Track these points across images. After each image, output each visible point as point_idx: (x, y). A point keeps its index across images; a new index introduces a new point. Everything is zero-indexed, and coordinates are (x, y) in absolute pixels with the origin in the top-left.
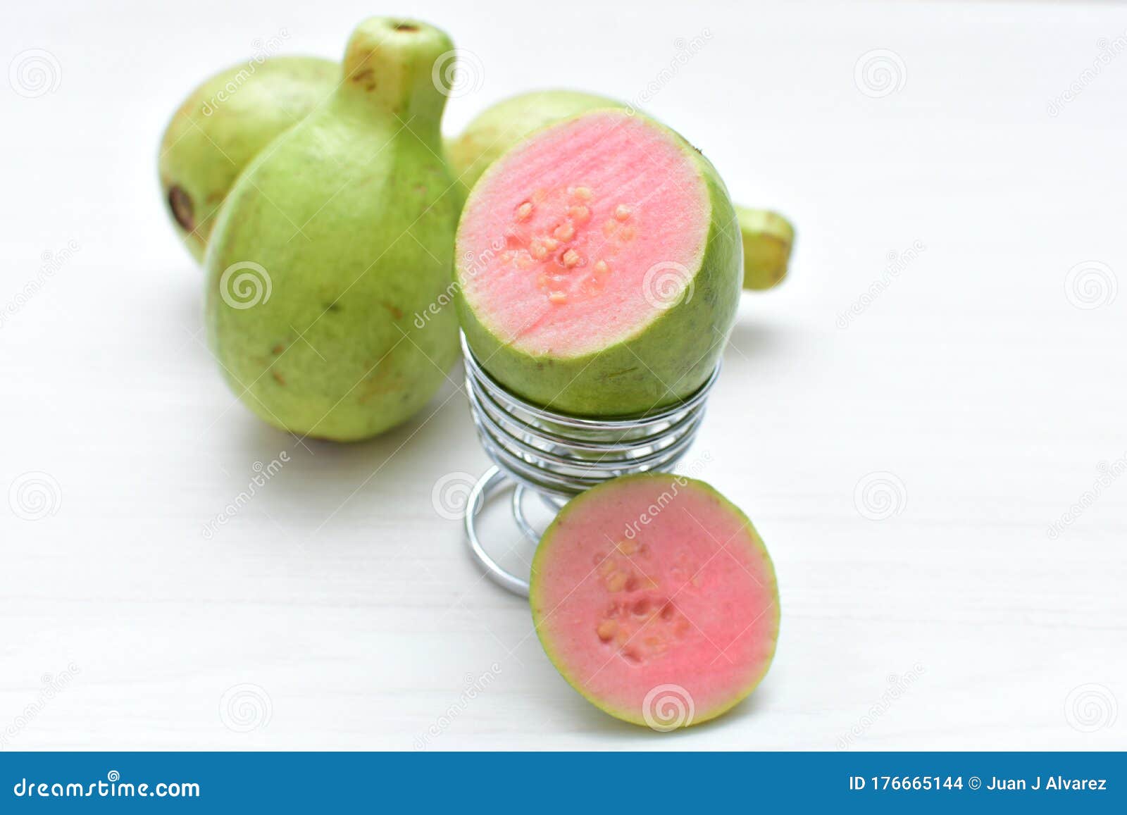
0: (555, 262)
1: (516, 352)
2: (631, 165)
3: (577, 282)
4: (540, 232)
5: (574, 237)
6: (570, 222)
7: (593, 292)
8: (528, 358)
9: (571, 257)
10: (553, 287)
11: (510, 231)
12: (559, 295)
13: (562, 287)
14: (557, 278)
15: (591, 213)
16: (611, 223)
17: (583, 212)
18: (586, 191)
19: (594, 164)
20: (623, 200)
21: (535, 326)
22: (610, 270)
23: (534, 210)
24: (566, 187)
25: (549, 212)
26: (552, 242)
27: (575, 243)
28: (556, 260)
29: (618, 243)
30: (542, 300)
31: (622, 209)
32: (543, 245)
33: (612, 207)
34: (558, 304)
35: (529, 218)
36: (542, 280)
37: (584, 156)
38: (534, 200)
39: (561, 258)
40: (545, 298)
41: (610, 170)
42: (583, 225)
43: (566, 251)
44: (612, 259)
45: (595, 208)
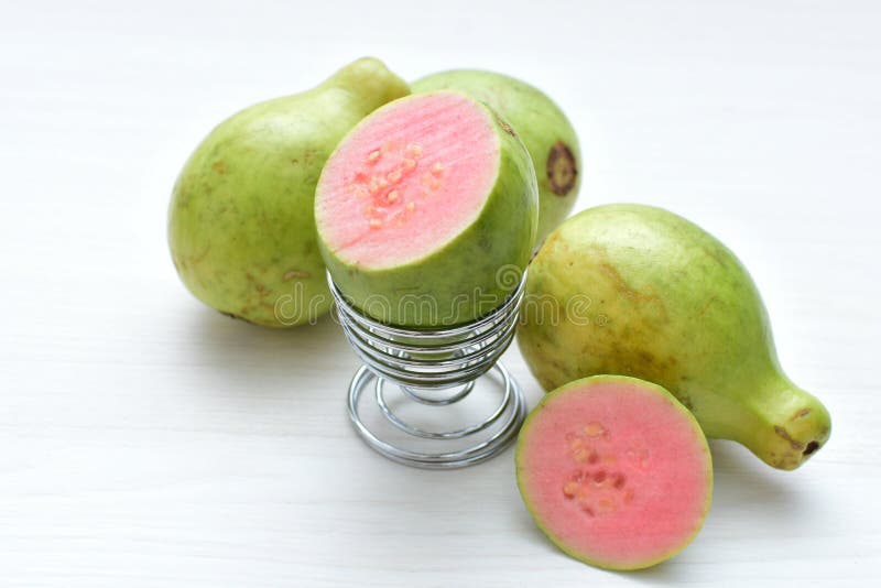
0: (381, 198)
1: (336, 259)
2: (455, 134)
3: (392, 214)
4: (379, 174)
5: (400, 181)
6: (401, 170)
7: (400, 223)
8: (342, 264)
9: (393, 196)
10: (375, 215)
11: (360, 169)
12: (376, 222)
13: (381, 217)
14: (380, 210)
15: (416, 165)
16: (427, 175)
17: (411, 163)
18: (418, 148)
19: (431, 130)
20: (440, 160)
21: (354, 242)
22: (415, 210)
23: (380, 157)
24: (406, 143)
25: (391, 159)
26: (383, 182)
27: (400, 186)
28: (383, 195)
29: (427, 190)
30: (364, 224)
31: (438, 166)
32: (378, 183)
33: (431, 164)
34: (375, 228)
35: (375, 162)
36: (369, 209)
37: (426, 123)
38: (382, 150)
39: (387, 196)
40: (366, 222)
41: (439, 135)
42: (408, 174)
43: (391, 191)
44: (419, 202)
45: (420, 162)
